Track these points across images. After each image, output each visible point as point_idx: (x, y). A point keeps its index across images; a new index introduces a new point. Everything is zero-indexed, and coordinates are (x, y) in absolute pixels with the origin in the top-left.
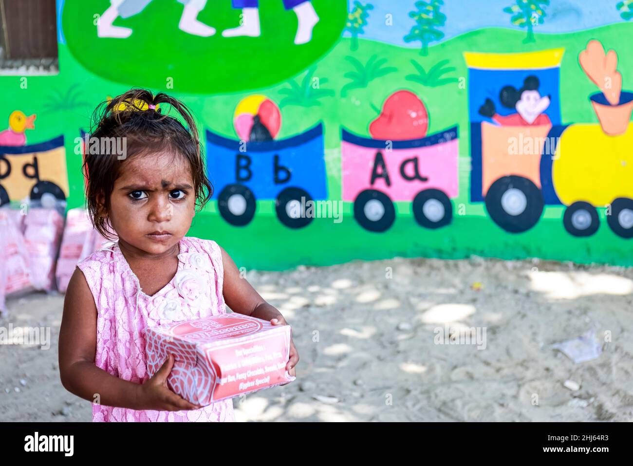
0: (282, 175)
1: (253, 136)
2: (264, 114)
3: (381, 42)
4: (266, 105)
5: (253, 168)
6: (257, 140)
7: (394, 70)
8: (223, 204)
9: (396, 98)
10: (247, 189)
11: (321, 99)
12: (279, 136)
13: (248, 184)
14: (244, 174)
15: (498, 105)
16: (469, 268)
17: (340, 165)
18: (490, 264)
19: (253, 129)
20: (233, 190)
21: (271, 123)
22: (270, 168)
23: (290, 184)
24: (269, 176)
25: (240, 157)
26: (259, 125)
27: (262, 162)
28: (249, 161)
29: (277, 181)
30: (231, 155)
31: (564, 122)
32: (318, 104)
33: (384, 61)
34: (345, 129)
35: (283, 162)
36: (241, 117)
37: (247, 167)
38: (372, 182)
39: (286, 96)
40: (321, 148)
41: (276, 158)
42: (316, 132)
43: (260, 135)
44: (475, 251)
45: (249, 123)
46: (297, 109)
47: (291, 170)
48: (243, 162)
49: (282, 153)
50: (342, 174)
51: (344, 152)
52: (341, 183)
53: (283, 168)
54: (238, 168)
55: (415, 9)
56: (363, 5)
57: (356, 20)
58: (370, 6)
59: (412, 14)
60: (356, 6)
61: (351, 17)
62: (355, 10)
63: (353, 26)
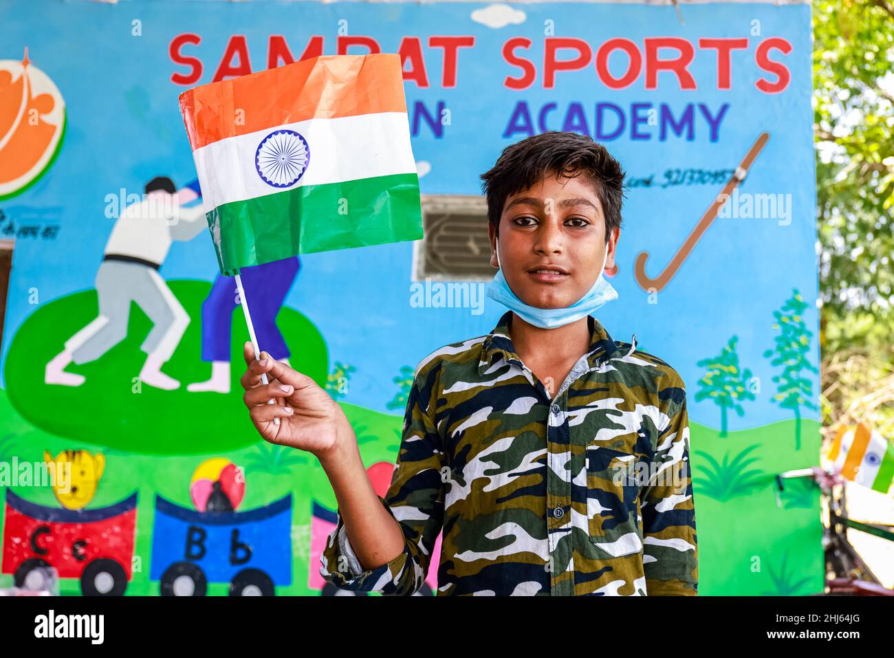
0: (241, 554)
1: (211, 506)
2: (225, 481)
3: (362, 407)
4: (229, 471)
5: (207, 544)
6: (214, 510)
7: (376, 438)
8: (166, 586)
9: (376, 470)
10: (198, 568)
11: (291, 467)
12: (241, 508)
13: (199, 563)
14: (196, 550)
17: (309, 545)
19: (211, 498)
20: (181, 569)
21: (234, 492)
22: (227, 545)
23: (250, 565)
24: (224, 555)
25: (192, 530)
26: (220, 492)
27: (217, 536)
28: (204, 535)
29: (234, 561)
30: (182, 527)
32: (289, 472)
33: (364, 428)
34: (317, 502)
35: (243, 539)
36: (199, 483)
37: (200, 543)
39: (253, 461)
40: (289, 524)
41: (236, 533)
42: (284, 505)
43: (219, 505)
45: (208, 490)
46: (264, 477)
47: (251, 548)
48: (197, 536)
49: (242, 527)
50: (310, 555)
51: (314, 529)
52: (309, 566)
53: (242, 546)
54: (190, 543)
55: (400, 375)
56: (345, 367)
57: (336, 383)
58: (352, 369)
59: (397, 380)
60: (337, 368)
61: (330, 378)
62: (336, 372)
63: (333, 389)
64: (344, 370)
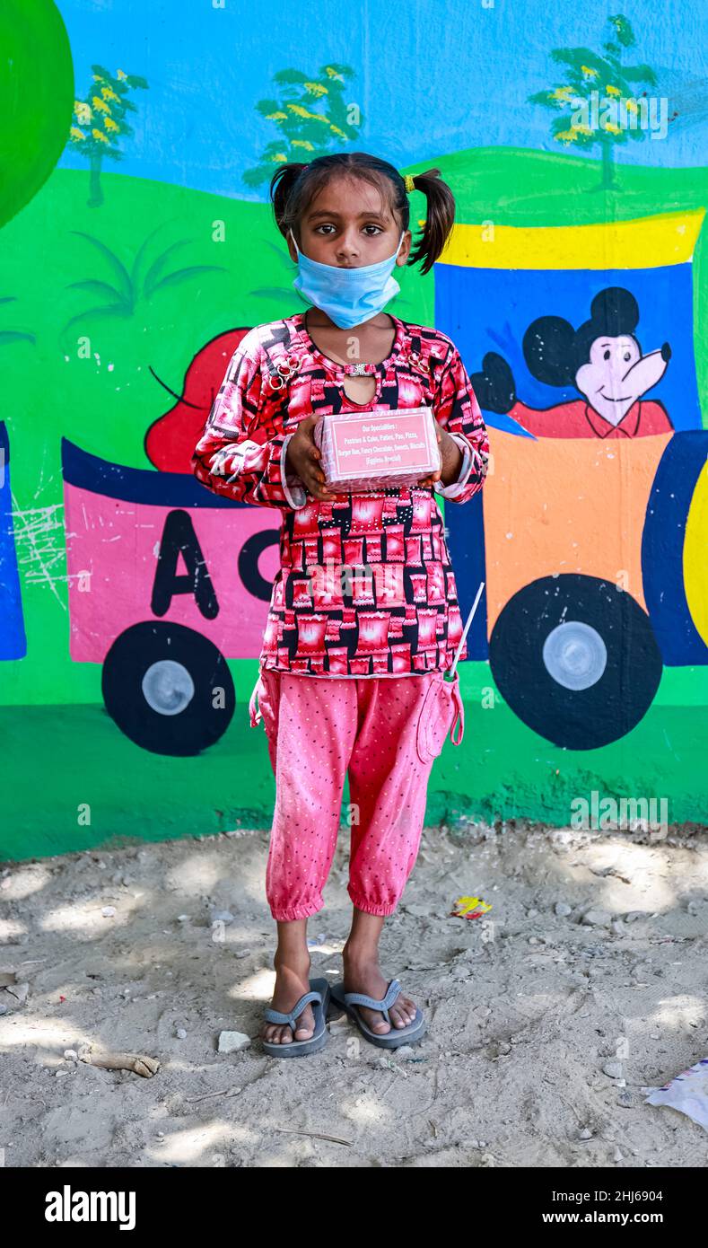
15: (522, 376)
16: (452, 851)
18: (510, 839)
38: (160, 604)
44: (467, 802)
55: (275, 93)
56: (122, 76)
57: (98, 122)
58: (138, 82)
59: (267, 108)
60: (96, 78)
61: (83, 112)
62: (96, 91)
63: (91, 139)
64: (119, 88)
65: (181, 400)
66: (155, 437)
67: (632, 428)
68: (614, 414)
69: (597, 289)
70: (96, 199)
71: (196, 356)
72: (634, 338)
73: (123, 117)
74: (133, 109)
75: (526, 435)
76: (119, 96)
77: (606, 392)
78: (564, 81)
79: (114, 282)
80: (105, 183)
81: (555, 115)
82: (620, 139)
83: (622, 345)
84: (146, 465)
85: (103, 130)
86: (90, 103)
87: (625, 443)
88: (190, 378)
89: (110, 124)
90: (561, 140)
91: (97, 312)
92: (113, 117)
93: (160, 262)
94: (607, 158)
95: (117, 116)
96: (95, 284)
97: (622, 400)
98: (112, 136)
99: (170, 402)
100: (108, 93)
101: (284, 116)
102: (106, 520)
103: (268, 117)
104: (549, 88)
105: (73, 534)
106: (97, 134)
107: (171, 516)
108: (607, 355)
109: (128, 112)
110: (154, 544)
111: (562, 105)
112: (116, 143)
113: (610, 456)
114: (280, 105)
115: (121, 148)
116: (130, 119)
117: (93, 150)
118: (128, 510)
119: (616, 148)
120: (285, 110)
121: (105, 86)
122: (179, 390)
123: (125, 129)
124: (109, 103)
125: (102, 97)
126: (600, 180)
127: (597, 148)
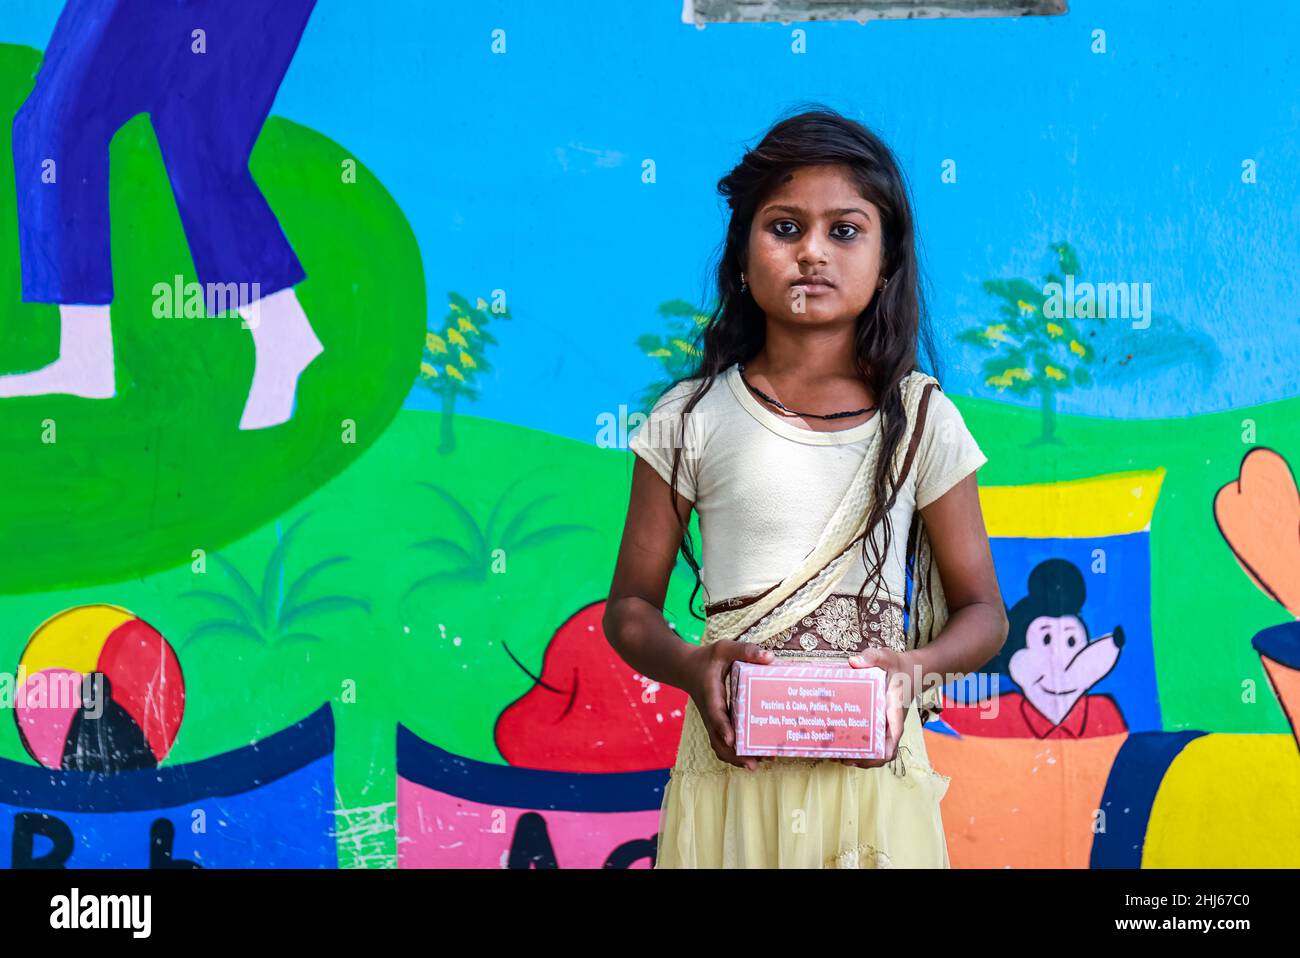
1: (80, 752)
2: (121, 675)
6: (93, 765)
25: (28, 826)
31: (1171, 724)
34: (409, 729)
35: (185, 848)
39: (207, 610)
40: (329, 801)
41: (163, 834)
42: (309, 741)
43: (104, 748)
48: (42, 846)
51: (403, 812)
56: (482, 306)
57: (452, 357)
58: (502, 313)
59: (648, 343)
60: (453, 307)
61: (434, 344)
62: (452, 322)
63: (444, 376)
64: (478, 319)
65: (538, 681)
66: (506, 726)
67: (1076, 727)
68: (1055, 710)
69: (1036, 559)
70: (448, 444)
71: (559, 631)
72: (1081, 620)
73: (482, 351)
74: (494, 343)
75: (948, 733)
76: (478, 328)
77: (1046, 683)
78: (997, 316)
79: (464, 540)
80: (459, 426)
81: (986, 356)
82: (1062, 386)
83: (1064, 627)
84: (494, 758)
85: (457, 364)
86: (444, 335)
87: (1068, 745)
88: (551, 657)
89: (466, 360)
90: (993, 387)
91: (444, 576)
92: (471, 352)
93: (518, 521)
94: (1048, 407)
95: (473, 351)
96: (442, 544)
97: (1065, 693)
98: (468, 373)
99: (526, 684)
100: (465, 324)
101: (668, 354)
102: (446, 823)
103: (650, 355)
104: (979, 325)
105: (406, 839)
106: (451, 370)
107: (522, 820)
108: (1047, 640)
109: (488, 348)
110: (501, 853)
111: (995, 345)
112: (472, 380)
113: (1052, 761)
114: (664, 341)
115: (479, 387)
116: (489, 352)
117: (446, 389)
118: (470, 810)
119: (1059, 397)
120: (670, 347)
121: (464, 317)
122: (536, 671)
123: (483, 365)
124: (466, 335)
125: (457, 328)
126: (1038, 433)
127: (1036, 395)
